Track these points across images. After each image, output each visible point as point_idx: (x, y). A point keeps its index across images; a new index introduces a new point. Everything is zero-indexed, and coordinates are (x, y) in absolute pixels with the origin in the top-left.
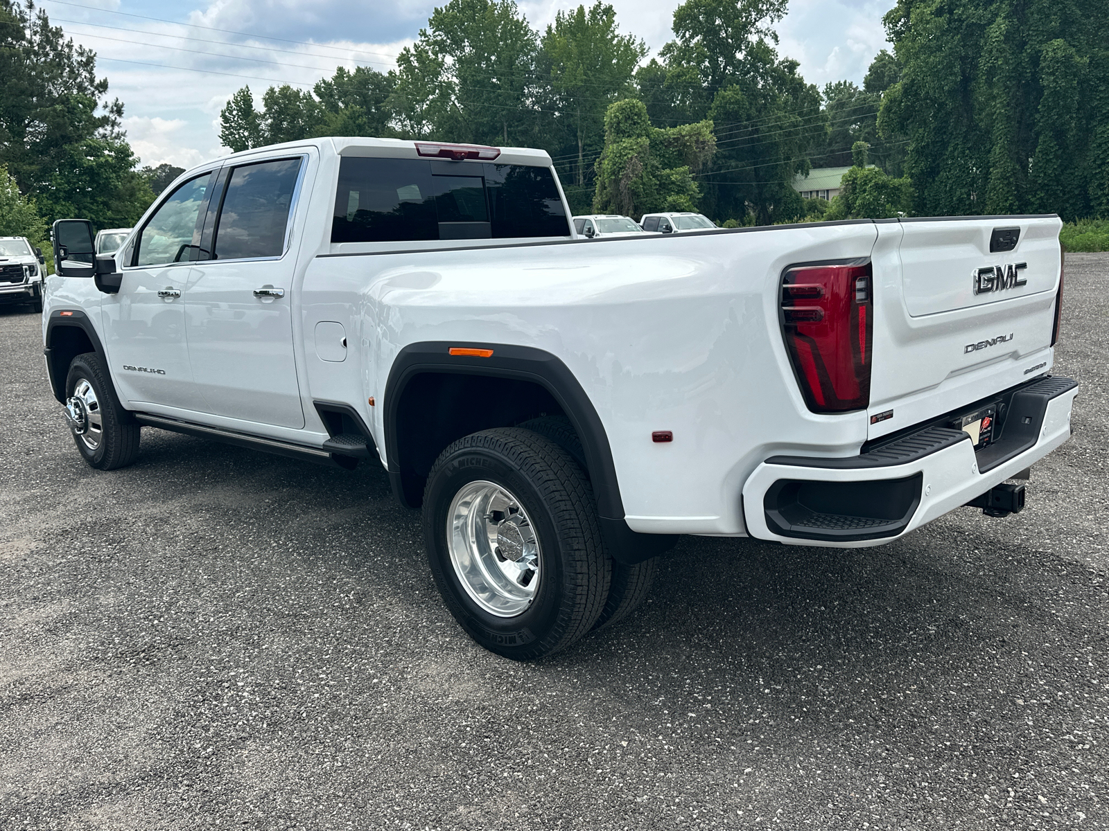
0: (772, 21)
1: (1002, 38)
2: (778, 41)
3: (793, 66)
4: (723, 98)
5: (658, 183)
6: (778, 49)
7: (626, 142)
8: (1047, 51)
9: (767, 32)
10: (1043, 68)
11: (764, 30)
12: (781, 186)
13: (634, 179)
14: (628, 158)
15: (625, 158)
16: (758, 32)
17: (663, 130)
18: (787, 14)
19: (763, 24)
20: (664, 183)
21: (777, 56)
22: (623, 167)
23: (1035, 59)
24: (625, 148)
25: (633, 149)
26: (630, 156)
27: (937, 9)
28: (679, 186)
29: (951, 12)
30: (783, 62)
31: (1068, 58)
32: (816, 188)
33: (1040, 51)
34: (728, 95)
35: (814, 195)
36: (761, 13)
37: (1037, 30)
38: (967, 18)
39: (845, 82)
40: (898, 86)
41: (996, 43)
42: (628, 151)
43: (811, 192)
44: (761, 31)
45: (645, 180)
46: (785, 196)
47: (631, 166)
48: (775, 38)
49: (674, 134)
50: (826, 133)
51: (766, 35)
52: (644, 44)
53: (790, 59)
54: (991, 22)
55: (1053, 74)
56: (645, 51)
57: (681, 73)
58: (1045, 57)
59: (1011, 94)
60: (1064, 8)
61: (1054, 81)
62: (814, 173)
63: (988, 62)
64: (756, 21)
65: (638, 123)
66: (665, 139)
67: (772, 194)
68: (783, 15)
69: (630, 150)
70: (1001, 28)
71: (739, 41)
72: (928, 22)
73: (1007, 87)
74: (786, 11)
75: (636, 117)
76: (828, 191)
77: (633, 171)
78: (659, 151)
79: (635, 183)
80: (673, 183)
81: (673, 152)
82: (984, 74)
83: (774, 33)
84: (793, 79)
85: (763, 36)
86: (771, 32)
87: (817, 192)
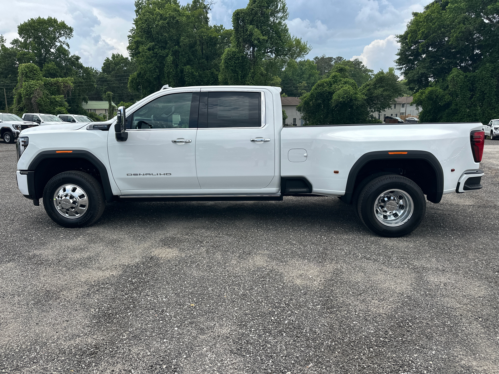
0: (66, 39)
1: (172, 62)
2: (69, 47)
3: (78, 58)
4: (48, 67)
5: (50, 101)
6: (70, 50)
7: (32, 82)
8: (186, 69)
9: (64, 42)
10: (185, 75)
11: (62, 42)
12: (78, 106)
13: (39, 99)
14: (34, 89)
15: (33, 89)
16: (60, 42)
17: (48, 79)
18: (73, 37)
19: (62, 39)
20: (52, 102)
21: (70, 53)
22: (32, 93)
23: (182, 71)
24: (32, 84)
25: (36, 85)
26: (35, 88)
27: (148, 48)
28: (60, 103)
29: (153, 50)
30: (73, 56)
31: (192, 72)
32: (90, 108)
33: (183, 69)
34: (50, 66)
35: (90, 111)
36: (61, 35)
37: (181, 62)
38: (159, 53)
39: (91, 68)
40: (135, 73)
41: (169, 64)
42: (34, 86)
43: (88, 110)
44: (61, 42)
45: (44, 99)
46: (80, 110)
47: (37, 93)
48: (68, 46)
49: (54, 81)
50: (94, 88)
51: (64, 44)
52: (3, 37)
53: (76, 55)
54: (167, 56)
55: (188, 77)
56: (4, 40)
57: (25, 54)
58: (185, 71)
59: (175, 82)
60: (189, 55)
61: (189, 79)
62: (89, 102)
63: (168, 70)
64: (59, 37)
65: (36, 74)
66: (49, 83)
67: (74, 109)
68: (71, 37)
69: (35, 85)
70: (171, 59)
71: (52, 44)
72: (146, 52)
73: (174, 79)
74: (72, 36)
75: (35, 72)
76: (95, 110)
77: (38, 95)
78: (47, 87)
79: (40, 100)
80: (57, 102)
81: (54, 89)
82: (166, 74)
83: (67, 44)
84: (78, 64)
85: (62, 44)
86: (66, 43)
87: (91, 110)
